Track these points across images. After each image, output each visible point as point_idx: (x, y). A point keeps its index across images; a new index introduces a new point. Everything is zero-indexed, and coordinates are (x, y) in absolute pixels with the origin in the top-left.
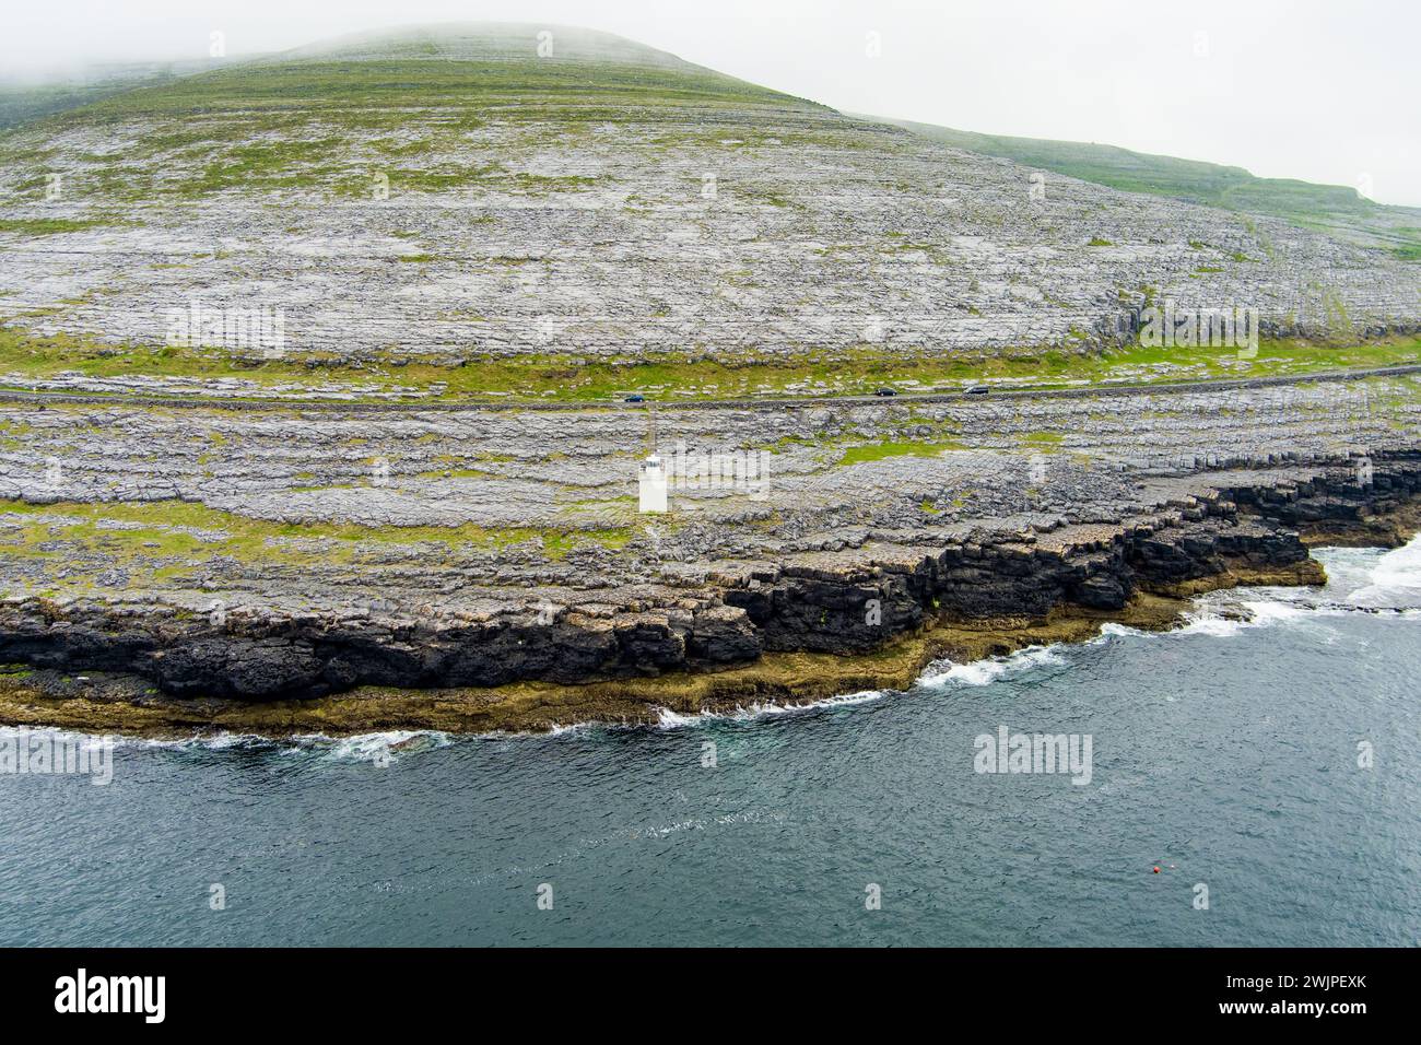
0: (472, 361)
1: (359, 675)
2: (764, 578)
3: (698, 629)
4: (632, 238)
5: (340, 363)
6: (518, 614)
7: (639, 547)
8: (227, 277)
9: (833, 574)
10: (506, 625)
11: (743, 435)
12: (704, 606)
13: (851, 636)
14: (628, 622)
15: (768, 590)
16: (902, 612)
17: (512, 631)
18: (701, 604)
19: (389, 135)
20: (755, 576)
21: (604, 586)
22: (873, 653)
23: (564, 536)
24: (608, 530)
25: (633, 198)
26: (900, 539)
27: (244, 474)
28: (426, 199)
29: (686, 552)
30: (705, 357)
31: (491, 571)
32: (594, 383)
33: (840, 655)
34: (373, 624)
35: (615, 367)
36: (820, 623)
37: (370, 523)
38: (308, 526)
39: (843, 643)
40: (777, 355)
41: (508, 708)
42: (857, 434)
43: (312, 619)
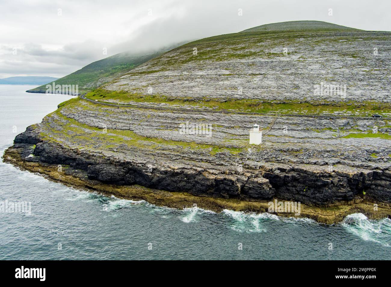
0: (228, 101)
1: (135, 181)
2: (282, 170)
3: (248, 184)
4: (296, 68)
5: (192, 100)
6: (188, 169)
7: (242, 154)
8: (178, 80)
9: (313, 173)
10: (183, 172)
11: (308, 126)
12: (253, 176)
13: (313, 198)
14: (221, 177)
15: (282, 175)
16: (341, 193)
17: (184, 174)
18: (252, 175)
19: (237, 46)
20: (279, 169)
21: (222, 165)
22: (323, 207)
23: (220, 148)
24: (235, 148)
25: (301, 57)
26: (352, 165)
27: (147, 125)
28: (238, 60)
29: (257, 158)
30: (306, 102)
31: (189, 156)
32: (264, 108)
33: (307, 205)
34: (145, 166)
35: (272, 103)
36: (303, 191)
37: (166, 139)
38: (151, 139)
39: (309, 200)
40: (334, 102)
41: (171, 199)
42: (358, 129)
43: (130, 162)
